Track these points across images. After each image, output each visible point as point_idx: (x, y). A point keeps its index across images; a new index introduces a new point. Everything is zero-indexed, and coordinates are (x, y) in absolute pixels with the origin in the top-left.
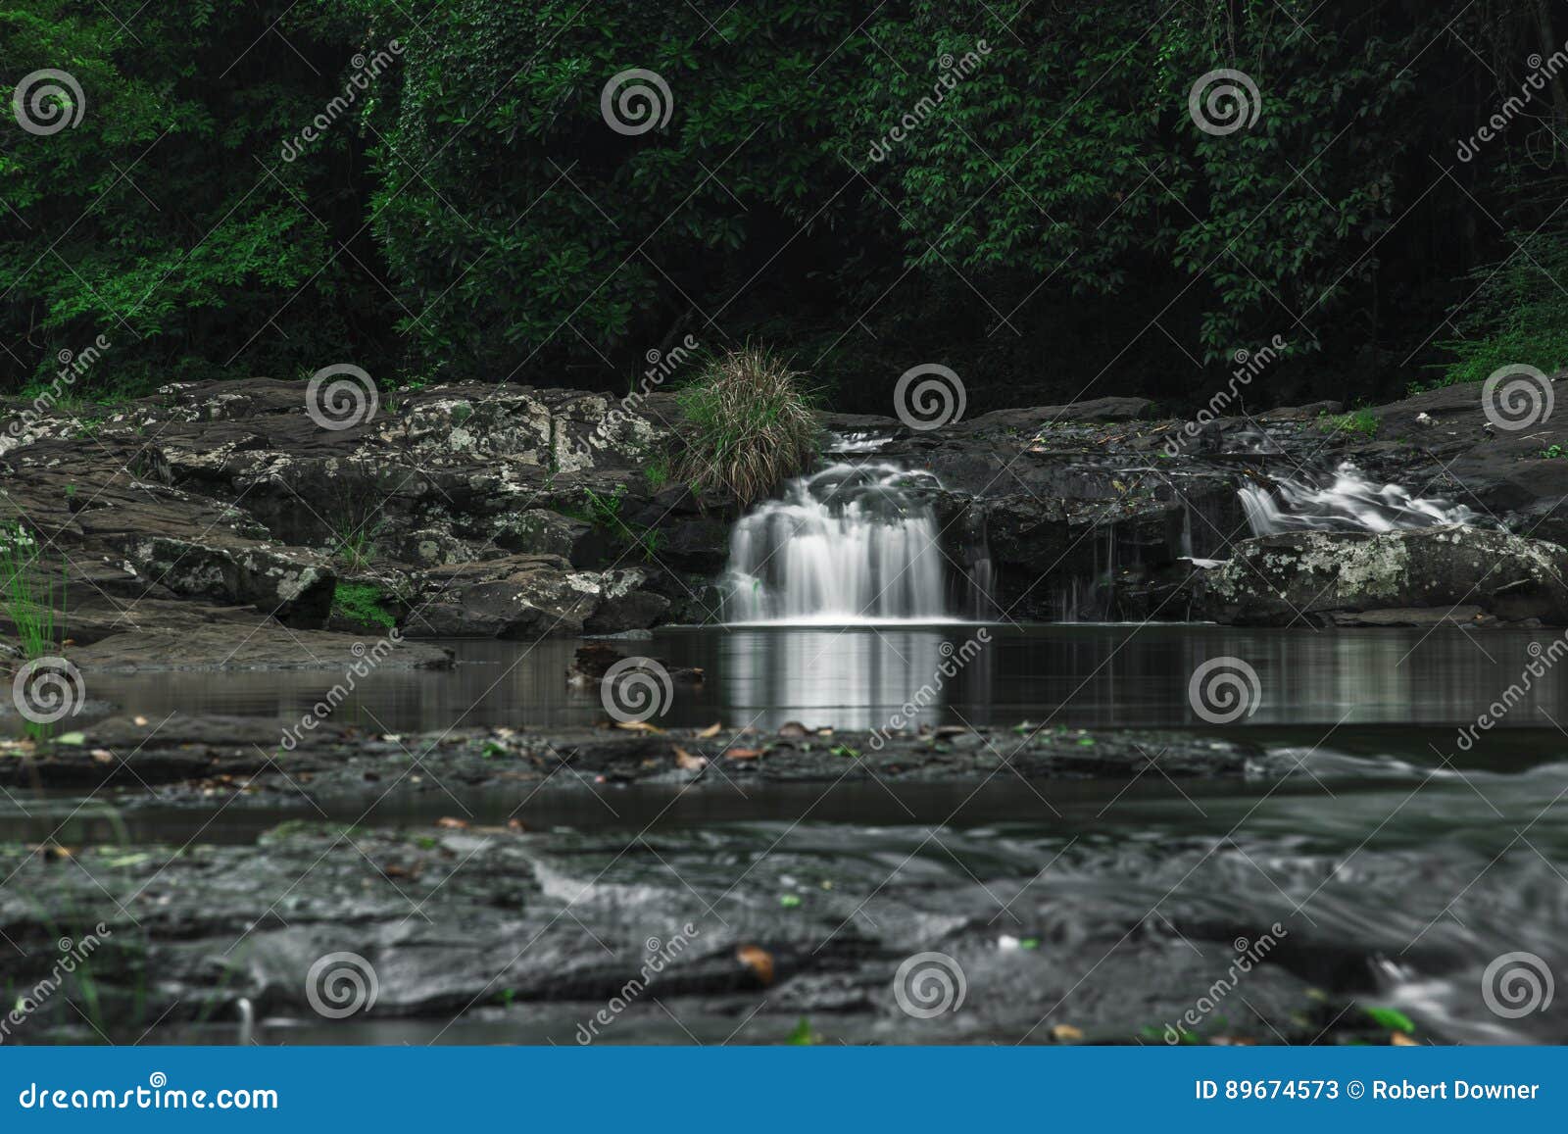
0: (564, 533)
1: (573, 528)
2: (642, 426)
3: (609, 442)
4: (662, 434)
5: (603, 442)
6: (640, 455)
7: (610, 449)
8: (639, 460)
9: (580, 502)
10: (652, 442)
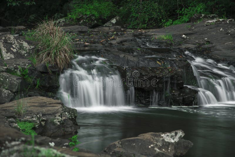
0: (14, 81)
1: (17, 79)
2: (25, 44)
3: (16, 49)
4: (32, 47)
5: (15, 49)
6: (26, 53)
7: (17, 51)
8: (26, 55)
9: (16, 70)
10: (29, 50)
